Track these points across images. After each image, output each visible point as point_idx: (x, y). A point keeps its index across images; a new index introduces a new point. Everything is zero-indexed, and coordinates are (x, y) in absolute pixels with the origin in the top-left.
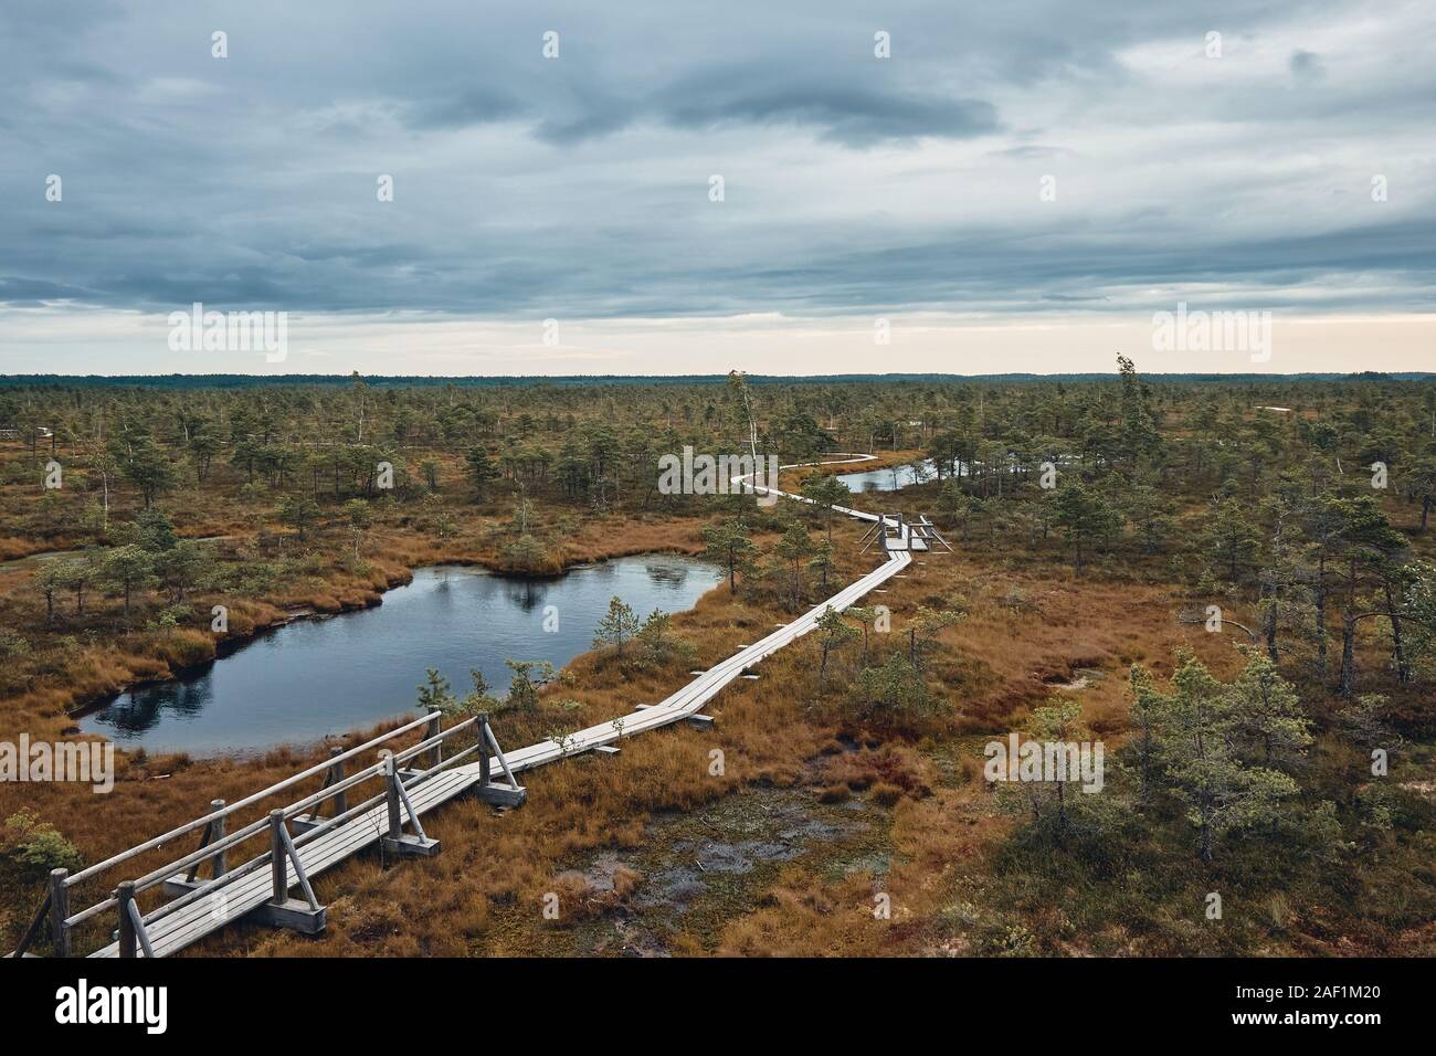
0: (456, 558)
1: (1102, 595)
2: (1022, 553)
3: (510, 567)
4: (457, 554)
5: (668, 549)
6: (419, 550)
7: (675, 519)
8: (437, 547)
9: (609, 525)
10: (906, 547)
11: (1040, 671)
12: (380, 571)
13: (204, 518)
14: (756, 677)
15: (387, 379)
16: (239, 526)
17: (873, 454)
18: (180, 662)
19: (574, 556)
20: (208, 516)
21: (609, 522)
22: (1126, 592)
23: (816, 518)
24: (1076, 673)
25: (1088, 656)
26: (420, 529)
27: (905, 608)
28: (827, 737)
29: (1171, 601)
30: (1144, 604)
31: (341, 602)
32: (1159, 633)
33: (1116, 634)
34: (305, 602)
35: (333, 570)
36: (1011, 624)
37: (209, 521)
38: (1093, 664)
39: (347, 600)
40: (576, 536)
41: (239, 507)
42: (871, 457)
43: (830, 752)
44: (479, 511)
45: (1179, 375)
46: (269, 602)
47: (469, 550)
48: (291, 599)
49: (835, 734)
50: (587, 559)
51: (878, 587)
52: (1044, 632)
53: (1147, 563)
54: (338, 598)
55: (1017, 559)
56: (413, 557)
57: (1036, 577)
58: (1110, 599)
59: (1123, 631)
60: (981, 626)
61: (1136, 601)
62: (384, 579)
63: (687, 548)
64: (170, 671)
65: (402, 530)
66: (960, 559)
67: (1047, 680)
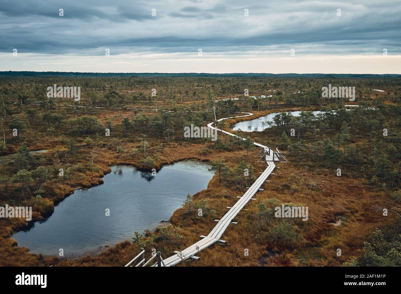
0: (124, 162)
1: (339, 182)
2: (310, 163)
3: (143, 167)
4: (124, 160)
5: (193, 158)
6: (112, 158)
7: (193, 144)
8: (118, 157)
9: (172, 147)
10: (272, 160)
11: (326, 218)
12: (101, 169)
13: (36, 143)
14: (236, 223)
15: (82, 73)
16: (48, 146)
17: (251, 112)
18: (44, 212)
19: (163, 162)
20: (37, 142)
21: (172, 146)
22: (347, 181)
23: (240, 145)
24: (337, 218)
25: (340, 211)
26: (110, 149)
27: (277, 189)
28: (264, 249)
29: (363, 186)
30: (354, 187)
31: (91, 183)
32: (361, 199)
33: (347, 201)
34: (79, 183)
35: (86, 170)
36: (313, 196)
37: (38, 144)
38: (342, 214)
39: (93, 182)
40: (162, 153)
41: (47, 137)
42: (251, 114)
43: (265, 256)
44: (128, 141)
45: (345, 74)
46: (67, 184)
47: (128, 159)
48: (74, 183)
49: (266, 248)
50: (167, 163)
51: (267, 179)
52: (324, 200)
53: (352, 168)
54: (89, 182)
55: (310, 166)
56: (110, 161)
57: (317, 174)
58: (342, 184)
59: (349, 200)
60: (303, 197)
61: (351, 185)
62: (103, 172)
63: (199, 158)
64: (41, 215)
65: (104, 149)
66: (290, 165)
67: (328, 222)
